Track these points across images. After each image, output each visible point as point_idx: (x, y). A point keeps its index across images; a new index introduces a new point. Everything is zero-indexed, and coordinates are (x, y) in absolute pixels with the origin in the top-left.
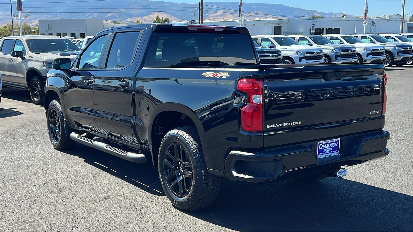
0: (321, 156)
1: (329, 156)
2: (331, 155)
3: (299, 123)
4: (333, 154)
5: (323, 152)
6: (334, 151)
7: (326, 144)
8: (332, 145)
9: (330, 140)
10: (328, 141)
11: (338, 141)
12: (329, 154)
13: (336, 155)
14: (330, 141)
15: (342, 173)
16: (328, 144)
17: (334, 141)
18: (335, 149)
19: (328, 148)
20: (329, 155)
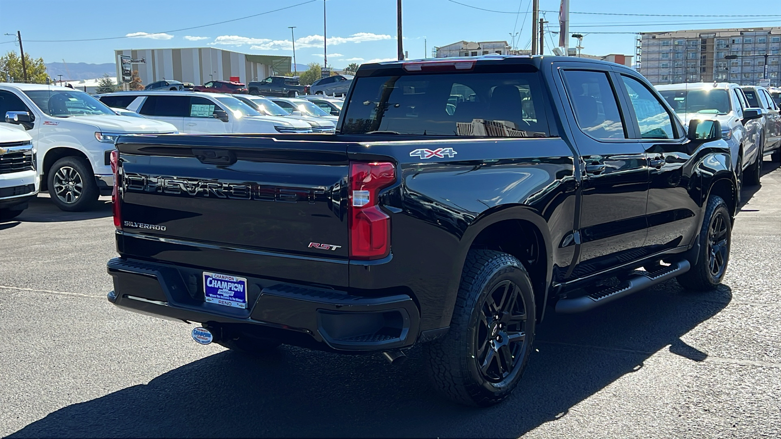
0: (211, 299)
1: (226, 305)
2: (230, 304)
3: (163, 228)
4: (234, 304)
5: (216, 294)
6: (239, 299)
7: (221, 281)
8: (233, 285)
9: (225, 276)
10: (221, 275)
11: (242, 283)
12: (227, 301)
13: (240, 307)
14: (227, 277)
15: (202, 336)
16: (225, 281)
17: (235, 281)
18: (239, 295)
19: (226, 290)
20: (226, 303)
